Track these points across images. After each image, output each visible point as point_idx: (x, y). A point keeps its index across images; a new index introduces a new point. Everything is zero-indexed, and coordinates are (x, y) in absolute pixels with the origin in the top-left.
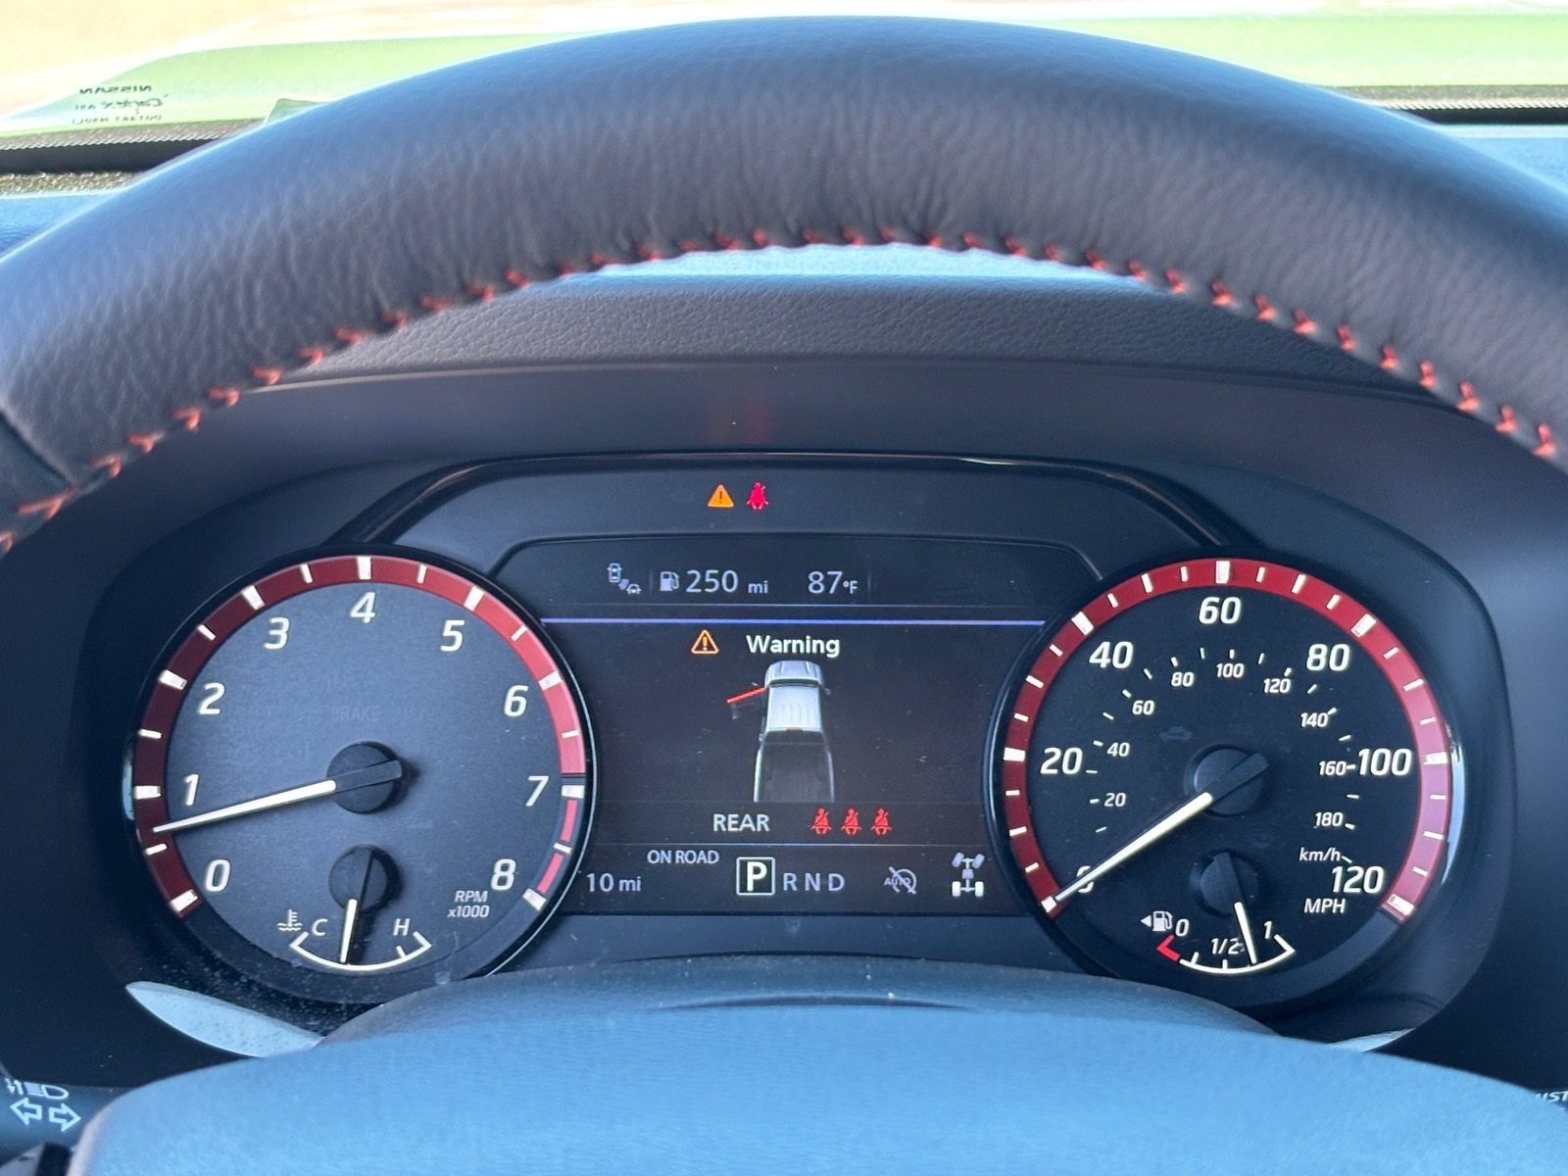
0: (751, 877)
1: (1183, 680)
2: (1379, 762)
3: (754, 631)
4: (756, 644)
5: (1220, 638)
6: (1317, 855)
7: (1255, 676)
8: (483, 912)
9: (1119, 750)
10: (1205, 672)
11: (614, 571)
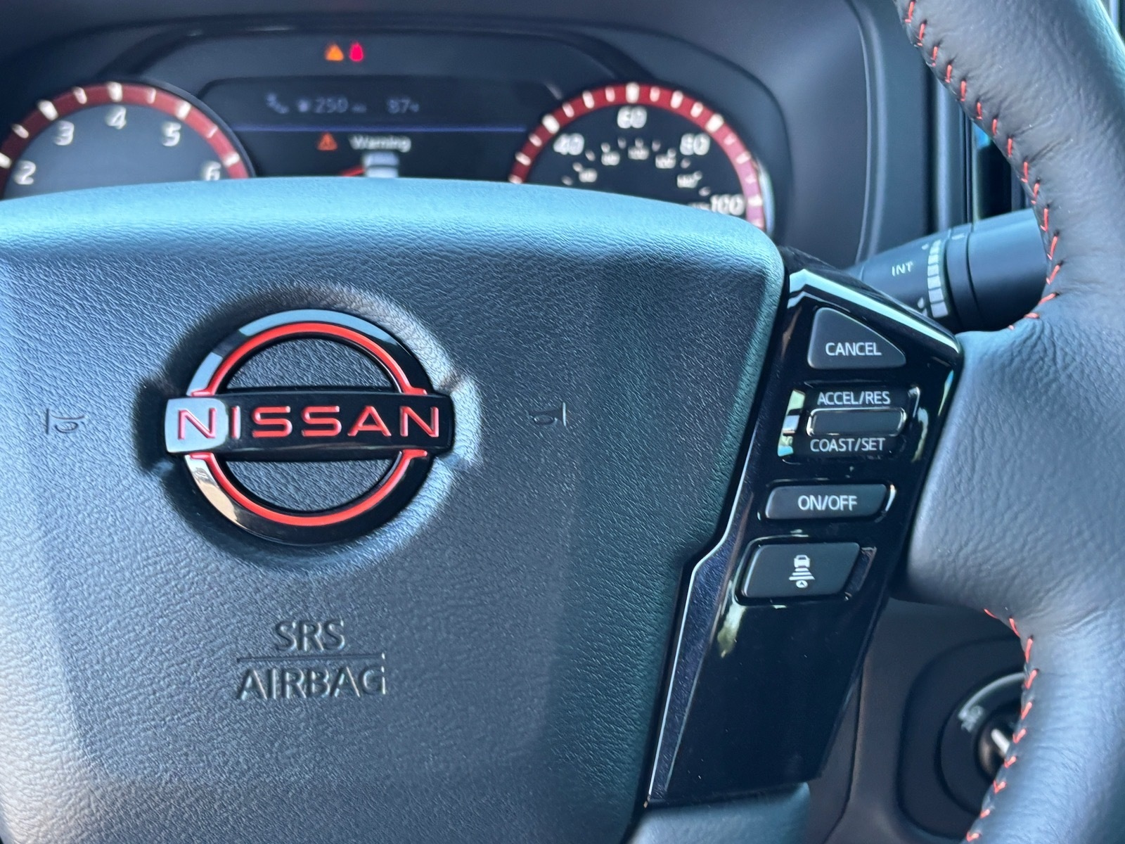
1: (611, 159)
2: (723, 206)
4: (358, 143)
5: (632, 135)
7: (653, 156)
10: (624, 154)
11: (272, 99)
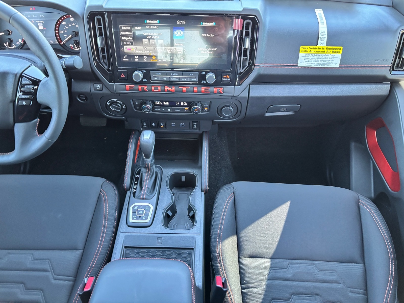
1: (70, 25)
3: (37, 20)
5: (72, 22)
7: (76, 25)
8: (19, 44)
9: (66, 31)
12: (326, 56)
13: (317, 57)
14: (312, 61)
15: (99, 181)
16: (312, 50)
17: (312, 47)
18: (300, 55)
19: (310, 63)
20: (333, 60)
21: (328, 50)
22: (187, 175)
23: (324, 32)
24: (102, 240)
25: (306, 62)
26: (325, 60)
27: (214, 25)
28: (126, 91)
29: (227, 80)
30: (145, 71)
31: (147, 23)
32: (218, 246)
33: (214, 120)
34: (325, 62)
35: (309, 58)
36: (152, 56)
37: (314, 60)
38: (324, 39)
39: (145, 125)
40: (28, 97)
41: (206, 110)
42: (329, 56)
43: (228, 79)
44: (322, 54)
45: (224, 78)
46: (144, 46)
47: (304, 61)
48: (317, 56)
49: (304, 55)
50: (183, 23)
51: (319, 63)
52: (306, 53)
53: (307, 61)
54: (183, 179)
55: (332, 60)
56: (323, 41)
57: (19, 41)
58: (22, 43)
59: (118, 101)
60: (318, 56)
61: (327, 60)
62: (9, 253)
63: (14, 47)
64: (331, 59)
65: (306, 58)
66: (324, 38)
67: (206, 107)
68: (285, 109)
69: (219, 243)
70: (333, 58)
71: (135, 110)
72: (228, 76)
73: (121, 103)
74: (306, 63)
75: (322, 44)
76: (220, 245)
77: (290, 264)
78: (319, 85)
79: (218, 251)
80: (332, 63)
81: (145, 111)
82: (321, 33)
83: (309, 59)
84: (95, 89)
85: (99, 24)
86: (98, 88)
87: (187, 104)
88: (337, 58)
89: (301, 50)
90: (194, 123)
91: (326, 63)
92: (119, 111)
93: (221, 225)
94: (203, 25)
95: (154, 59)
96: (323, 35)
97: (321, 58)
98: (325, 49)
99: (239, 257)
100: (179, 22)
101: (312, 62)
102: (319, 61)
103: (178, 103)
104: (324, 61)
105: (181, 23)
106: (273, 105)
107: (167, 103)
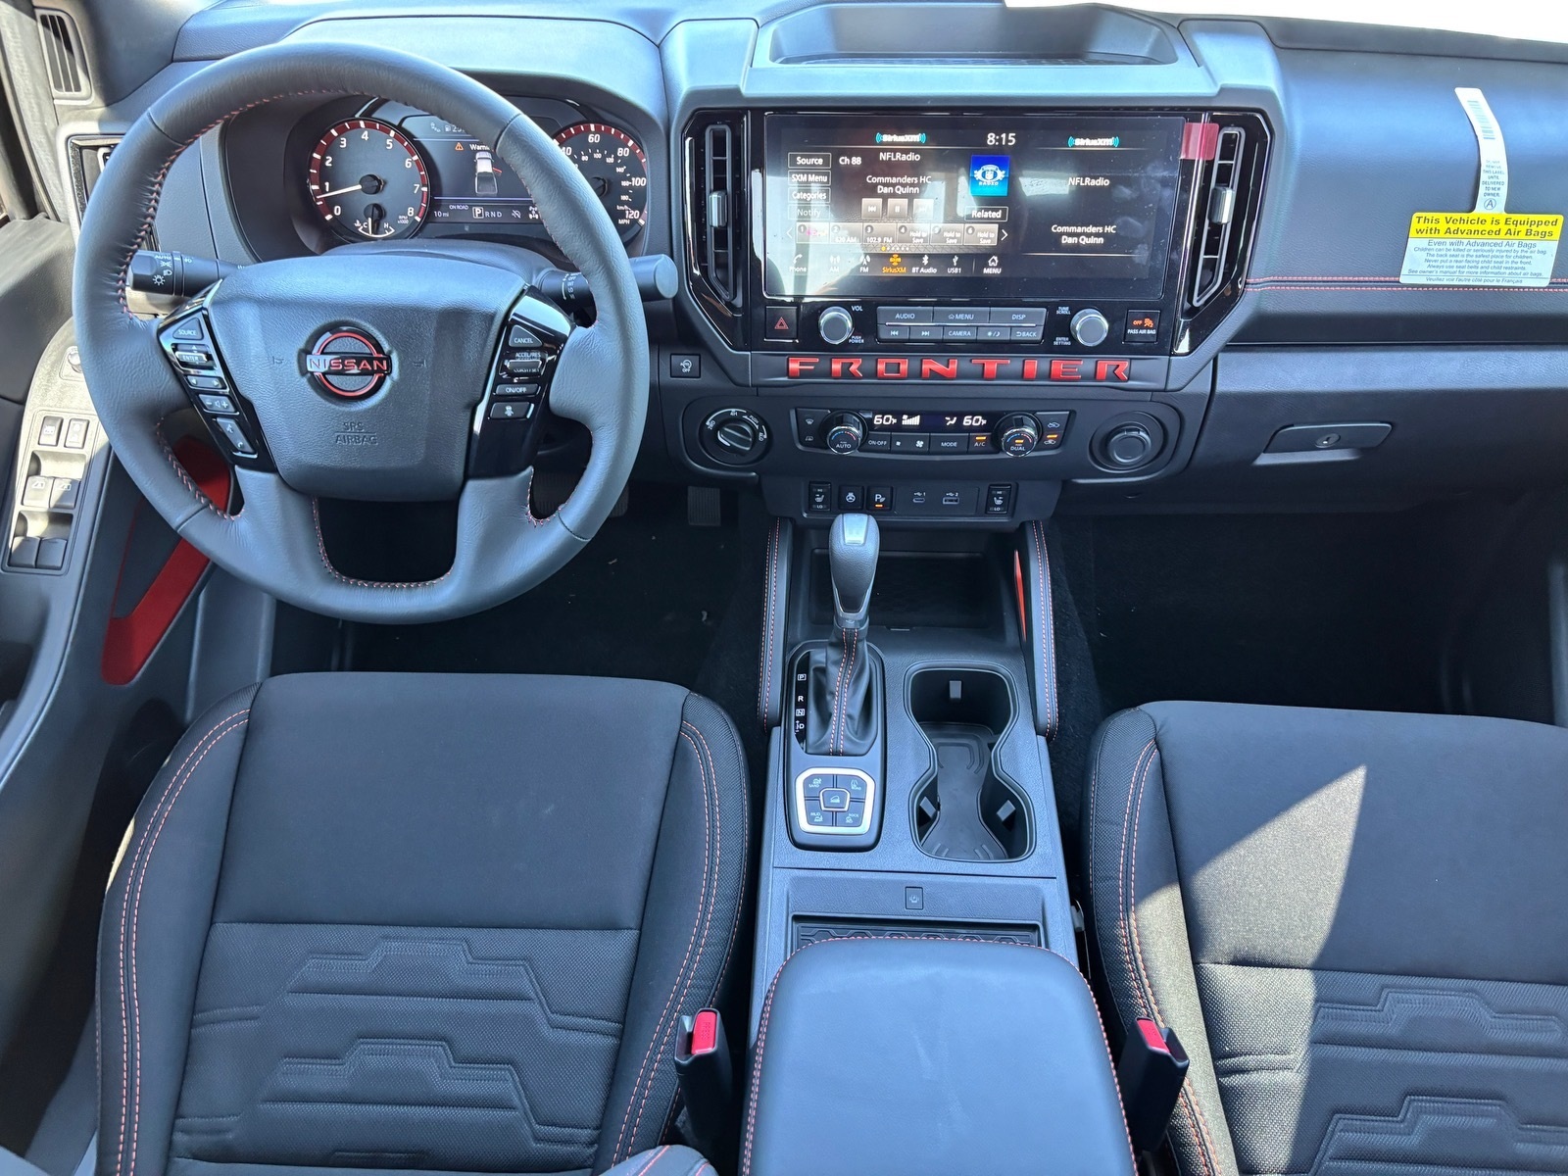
0: (477, 213)
1: (585, 158)
2: (639, 182)
3: (472, 143)
4: (473, 147)
5: (594, 146)
6: (622, 208)
7: (604, 157)
8: (407, 222)
10: (591, 157)
12: (1503, 248)
13: (1469, 250)
14: (1452, 264)
15: (673, 694)
16: (1453, 227)
17: (1457, 216)
18: (1412, 243)
19: (1446, 272)
20: (1529, 260)
21: (1512, 227)
22: (968, 678)
23: (1498, 165)
24: (708, 895)
25: (1432, 269)
26: (1501, 262)
27: (1113, 146)
28: (786, 379)
29: (1146, 335)
30: (860, 308)
31: (882, 143)
32: (1124, 919)
33: (1074, 480)
34: (1498, 268)
35: (1441, 255)
36: (891, 255)
37: (1461, 262)
38: (1499, 189)
39: (819, 500)
40: (524, 390)
41: (1050, 442)
42: (1516, 247)
43: (1149, 332)
44: (1490, 241)
45: (1133, 328)
46: (866, 221)
47: (1424, 267)
48: (1473, 248)
49: (1425, 245)
50: (1007, 141)
51: (1477, 273)
52: (1433, 235)
53: (1434, 264)
54: (956, 690)
55: (1524, 260)
56: (1493, 195)
57: (406, 214)
58: (418, 219)
59: (745, 414)
60: (1476, 248)
61: (1507, 262)
62: (386, 937)
63: (388, 234)
64: (1521, 257)
65: (1433, 256)
66: (1498, 186)
67: (1053, 431)
68: (1334, 437)
69: (1127, 910)
70: (1528, 254)
71: (800, 447)
72: (1148, 322)
73: (754, 421)
74: (1430, 272)
75: (1490, 207)
76: (1133, 916)
77: (1386, 991)
78: (1467, 350)
79: (1126, 937)
80: (1523, 272)
81: (838, 449)
82: (1487, 169)
83: (1442, 258)
84: (676, 373)
85: (719, 149)
86: (685, 370)
87: (984, 422)
88: (1544, 253)
89: (1415, 225)
90: (994, 492)
91: (1502, 270)
92: (748, 449)
93: (1128, 849)
94: (1074, 146)
95: (893, 267)
96: (1492, 175)
97: (1487, 254)
98: (1503, 222)
99: (1196, 963)
100: (992, 139)
101: (1453, 267)
102: (1480, 265)
103: (955, 418)
104: (1496, 265)
105: (1000, 140)
106: (1292, 426)
107: (916, 421)
